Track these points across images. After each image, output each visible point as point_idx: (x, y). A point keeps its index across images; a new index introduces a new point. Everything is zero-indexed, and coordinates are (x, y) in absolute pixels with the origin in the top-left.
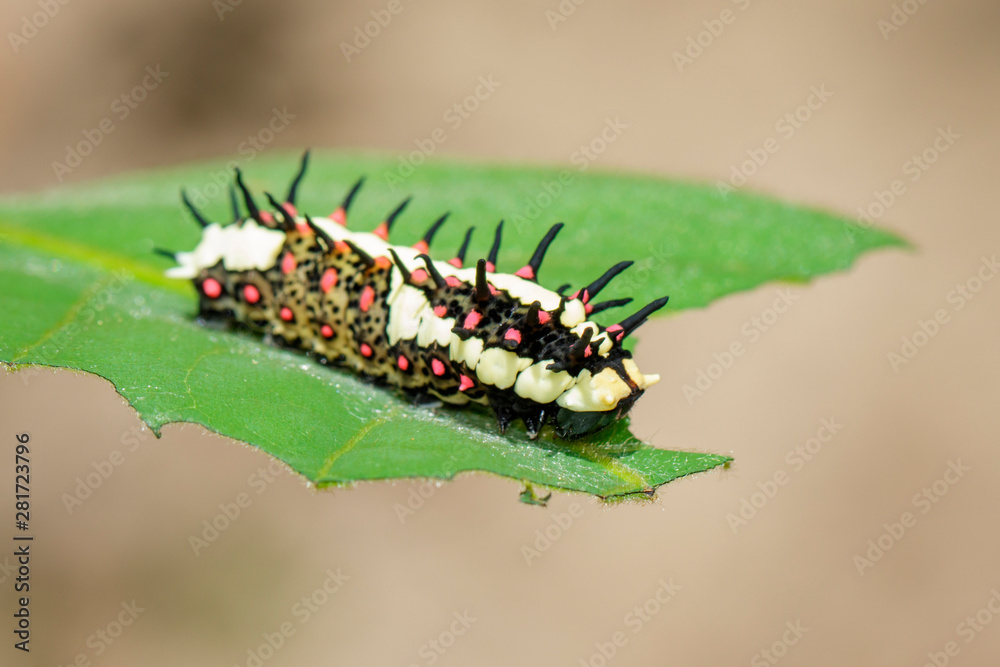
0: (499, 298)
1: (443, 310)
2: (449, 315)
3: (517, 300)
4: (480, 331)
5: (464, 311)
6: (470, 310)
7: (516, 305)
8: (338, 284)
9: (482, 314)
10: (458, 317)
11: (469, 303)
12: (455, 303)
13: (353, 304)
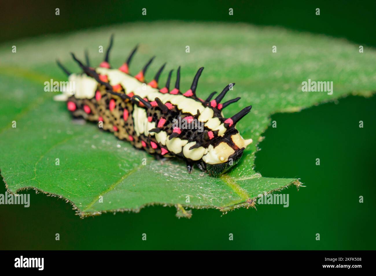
0: (173, 110)
1: (151, 118)
2: (153, 120)
3: (181, 110)
4: (165, 127)
5: (158, 118)
6: (160, 118)
7: (180, 113)
8: (115, 107)
9: (165, 119)
10: (156, 121)
11: (160, 114)
12: (155, 115)
13: (122, 117)
